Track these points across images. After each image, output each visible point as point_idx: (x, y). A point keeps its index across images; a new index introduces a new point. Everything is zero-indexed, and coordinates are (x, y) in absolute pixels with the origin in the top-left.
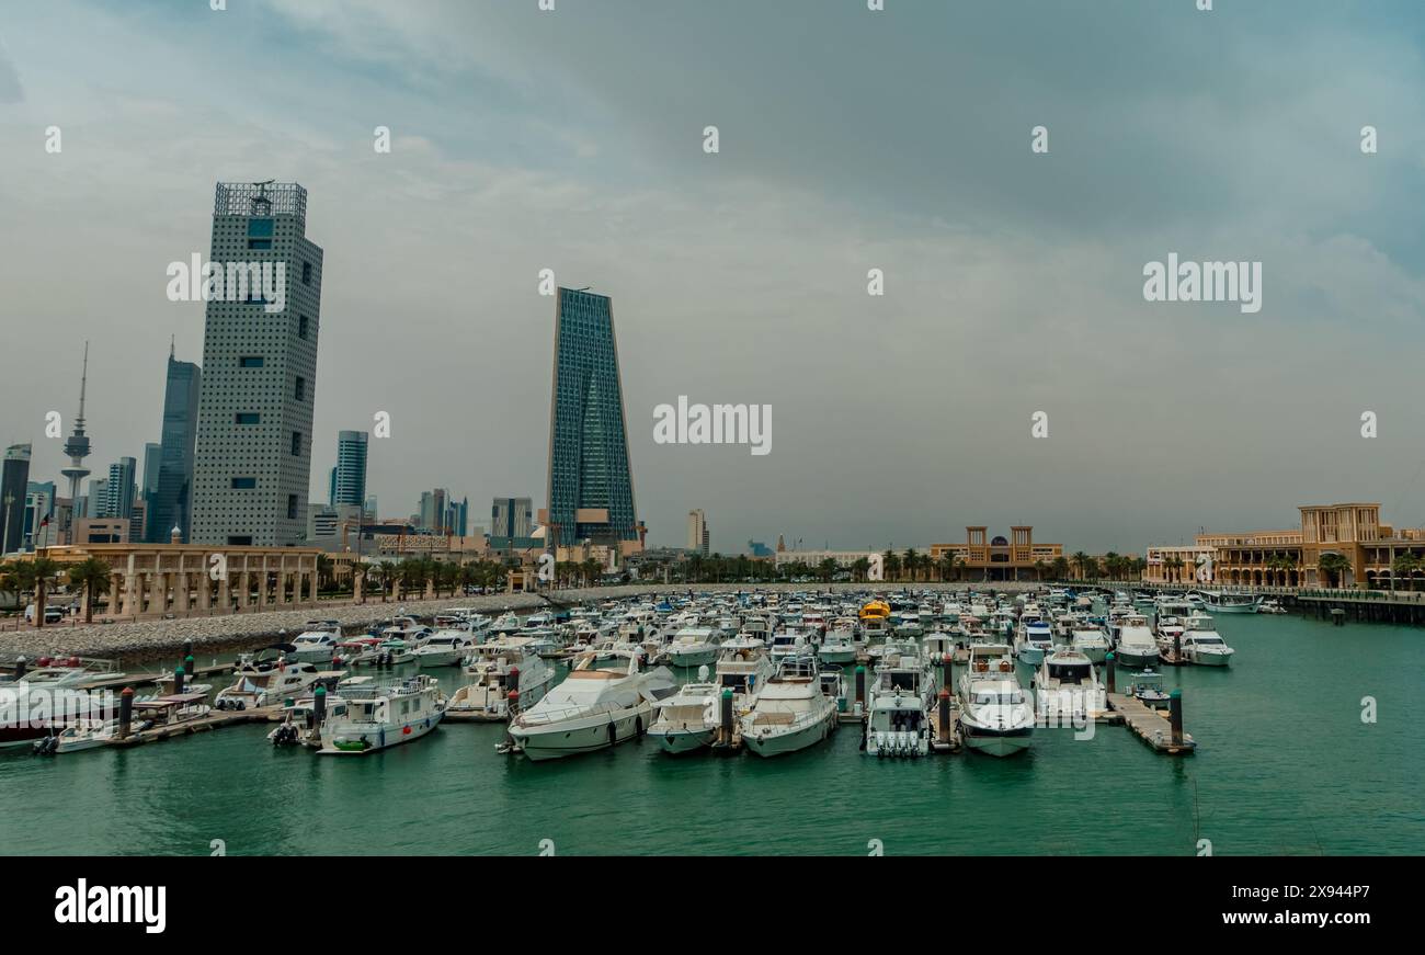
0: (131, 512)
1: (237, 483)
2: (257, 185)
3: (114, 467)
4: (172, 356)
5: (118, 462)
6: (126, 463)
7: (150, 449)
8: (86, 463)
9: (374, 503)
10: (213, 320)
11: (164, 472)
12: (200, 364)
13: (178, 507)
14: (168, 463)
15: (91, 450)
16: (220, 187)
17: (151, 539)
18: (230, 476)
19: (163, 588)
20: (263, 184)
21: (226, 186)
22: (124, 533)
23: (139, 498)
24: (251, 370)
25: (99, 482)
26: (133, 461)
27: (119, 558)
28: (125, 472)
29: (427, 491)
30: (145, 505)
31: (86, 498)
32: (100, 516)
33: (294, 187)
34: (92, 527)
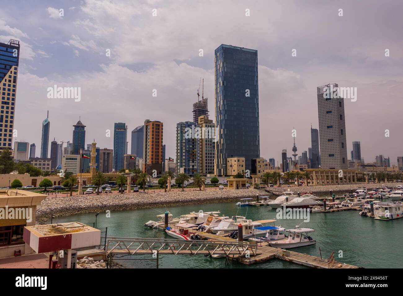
0: (307, 163)
1: (330, 155)
2: (326, 85)
3: (303, 153)
4: (312, 128)
5: (303, 152)
6: (305, 152)
7: (309, 149)
8: (297, 153)
9: (363, 159)
10: (320, 118)
11: (313, 154)
12: (318, 129)
13: (317, 162)
14: (313, 152)
15: (297, 150)
16: (318, 88)
17: (312, 167)
18: (328, 154)
20: (327, 85)
21: (319, 87)
22: (307, 168)
23: (308, 160)
24: (330, 129)
25: (300, 157)
26: (306, 152)
28: (305, 154)
29: (377, 155)
30: (310, 161)
31: (298, 160)
32: (301, 164)
33: (335, 84)
34: (300, 166)
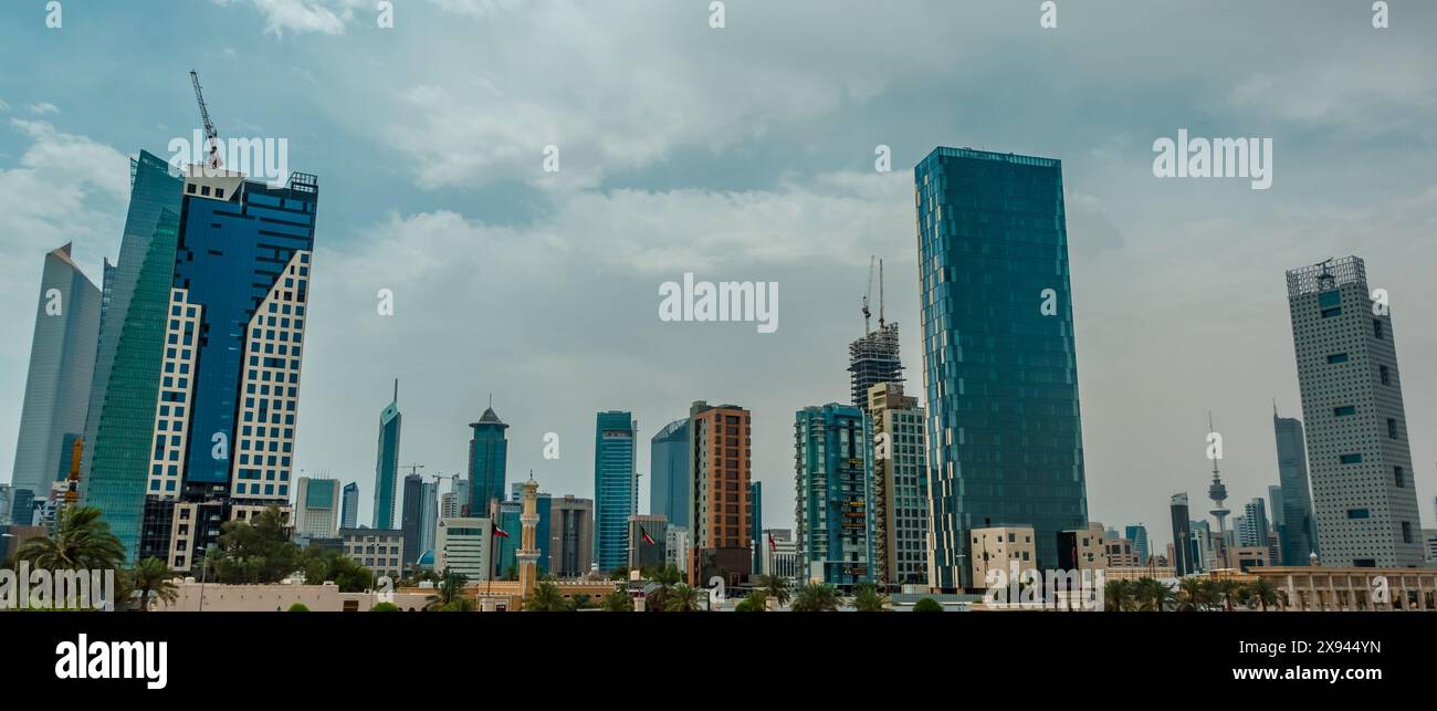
0: (1269, 542)
1: (1352, 514)
2: (1319, 265)
3: (1248, 506)
4: (1276, 417)
5: (1250, 502)
6: (1257, 503)
7: (1273, 491)
8: (1226, 504)
10: (1305, 381)
11: (1287, 508)
12: (1300, 417)
13: (1304, 536)
14: (1288, 501)
15: (1228, 494)
16: (1289, 275)
17: (1287, 562)
18: (1345, 509)
19: (1319, 602)
20: (1324, 264)
21: (1294, 272)
22: (1266, 558)
23: (1271, 530)
24: (1345, 418)
25: (1239, 519)
26: (1261, 500)
27: (1280, 578)
28: (1256, 509)
30: (1277, 535)
31: (1232, 532)
32: (1245, 545)
33: (1351, 259)
34: (1241, 554)
